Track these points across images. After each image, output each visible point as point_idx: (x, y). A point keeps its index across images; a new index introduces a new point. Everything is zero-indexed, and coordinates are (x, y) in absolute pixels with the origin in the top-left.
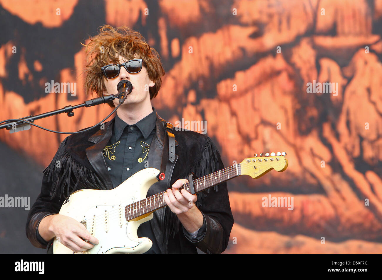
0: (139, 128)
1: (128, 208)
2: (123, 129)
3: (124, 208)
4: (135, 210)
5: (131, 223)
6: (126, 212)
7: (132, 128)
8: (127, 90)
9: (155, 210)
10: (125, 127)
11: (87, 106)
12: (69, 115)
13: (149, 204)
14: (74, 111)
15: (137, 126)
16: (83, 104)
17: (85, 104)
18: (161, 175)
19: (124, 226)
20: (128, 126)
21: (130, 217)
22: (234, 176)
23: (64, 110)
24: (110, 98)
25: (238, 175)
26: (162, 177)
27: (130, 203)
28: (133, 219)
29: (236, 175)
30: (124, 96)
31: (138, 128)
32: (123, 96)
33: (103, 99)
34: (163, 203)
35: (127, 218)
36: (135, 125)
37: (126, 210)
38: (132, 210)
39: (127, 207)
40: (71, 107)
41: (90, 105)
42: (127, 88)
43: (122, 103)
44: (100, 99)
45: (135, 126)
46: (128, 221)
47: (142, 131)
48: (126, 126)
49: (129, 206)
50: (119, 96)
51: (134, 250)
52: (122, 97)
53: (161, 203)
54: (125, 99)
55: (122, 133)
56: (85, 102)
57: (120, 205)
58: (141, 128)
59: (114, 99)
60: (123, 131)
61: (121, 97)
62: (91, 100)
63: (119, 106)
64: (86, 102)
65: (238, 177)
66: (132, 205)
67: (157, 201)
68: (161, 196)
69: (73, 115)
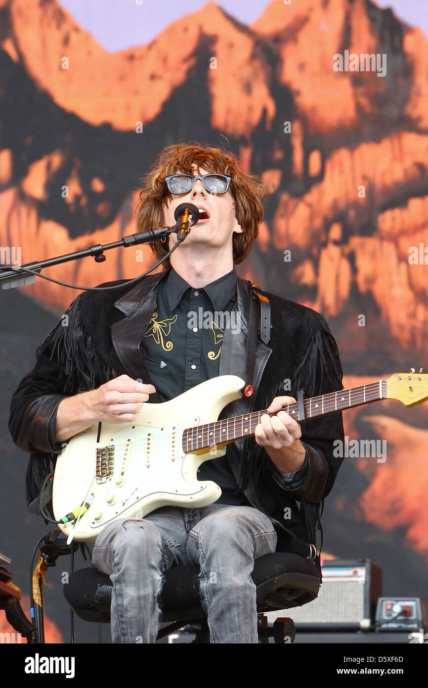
0: (209, 295)
1: (187, 433)
2: (183, 293)
3: (182, 433)
4: (200, 437)
5: (191, 457)
6: (184, 440)
7: (196, 294)
8: (190, 219)
9: (234, 439)
10: (185, 290)
11: (126, 245)
12: (97, 260)
13: (224, 430)
14: (105, 253)
15: (206, 291)
16: (120, 241)
17: (123, 242)
18: (247, 389)
19: (179, 461)
20: (191, 290)
21: (190, 446)
22: (374, 398)
23: (90, 251)
24: (164, 232)
25: (381, 398)
26: (249, 392)
27: (192, 426)
28: (195, 450)
29: (377, 397)
30: (185, 229)
31: (207, 295)
32: (183, 228)
33: (151, 233)
34: (249, 430)
35: (184, 448)
36: (202, 289)
37: (184, 435)
38: (195, 437)
39: (186, 431)
40: (100, 248)
41: (131, 243)
42: (191, 216)
43: (182, 240)
44: (147, 235)
45: (201, 291)
46: (186, 453)
47: (212, 301)
48: (187, 288)
49: (190, 429)
50: (177, 229)
51: (191, 498)
52: (183, 230)
53: (246, 430)
54: (187, 233)
55: (180, 298)
56: (123, 239)
57: (174, 428)
58: (213, 296)
59: (169, 234)
60: (182, 296)
61: (181, 230)
62: (133, 235)
63: (177, 245)
64: (125, 239)
65: (381, 401)
66: (195, 428)
67: (239, 426)
68: (246, 419)
69: (104, 259)
